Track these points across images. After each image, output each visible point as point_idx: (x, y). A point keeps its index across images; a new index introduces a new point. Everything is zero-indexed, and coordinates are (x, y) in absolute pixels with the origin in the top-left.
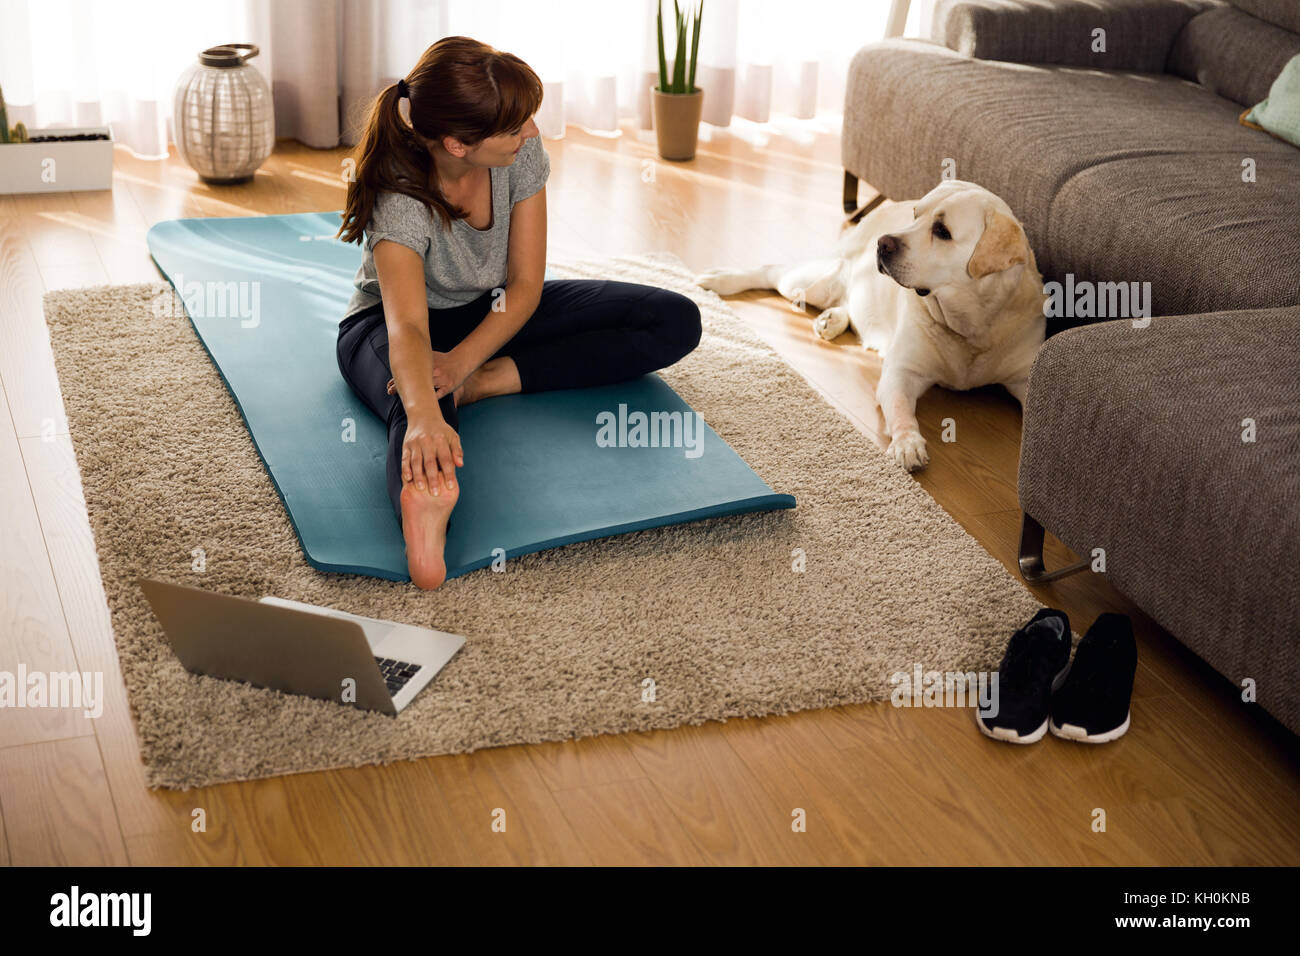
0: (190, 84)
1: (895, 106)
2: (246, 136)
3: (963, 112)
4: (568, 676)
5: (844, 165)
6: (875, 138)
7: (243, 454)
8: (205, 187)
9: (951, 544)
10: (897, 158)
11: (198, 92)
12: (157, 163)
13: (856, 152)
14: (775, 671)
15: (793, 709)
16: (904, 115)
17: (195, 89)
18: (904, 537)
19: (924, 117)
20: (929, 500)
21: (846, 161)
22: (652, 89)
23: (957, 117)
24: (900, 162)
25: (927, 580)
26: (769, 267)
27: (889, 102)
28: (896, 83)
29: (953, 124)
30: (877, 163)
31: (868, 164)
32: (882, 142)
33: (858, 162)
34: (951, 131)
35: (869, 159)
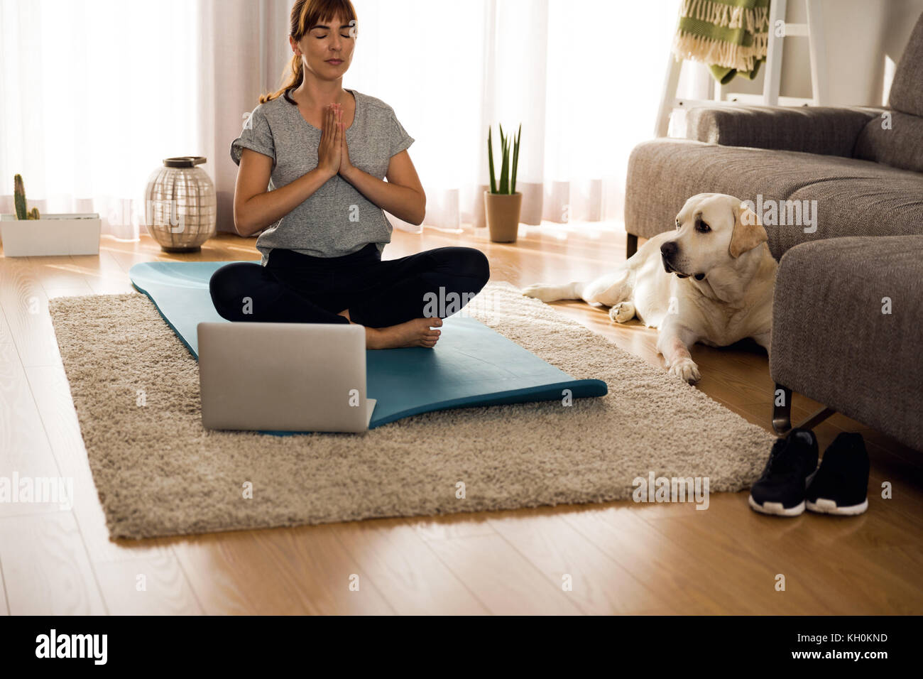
0: (156, 180)
1: (662, 176)
2: (196, 216)
3: (713, 168)
4: (434, 478)
5: (627, 230)
6: (649, 202)
7: (191, 372)
8: (166, 254)
9: (721, 417)
10: (666, 212)
11: (162, 185)
12: (132, 244)
13: (635, 217)
14: (593, 477)
15: (607, 498)
16: (670, 180)
17: (160, 182)
18: (684, 413)
19: (684, 177)
20: (702, 394)
21: (628, 226)
22: (485, 193)
23: (708, 172)
24: (668, 214)
25: (705, 434)
26: (574, 284)
27: (659, 173)
28: (664, 161)
29: (706, 177)
30: (651, 220)
31: (645, 223)
32: (655, 204)
33: (637, 224)
34: (704, 181)
35: (645, 219)
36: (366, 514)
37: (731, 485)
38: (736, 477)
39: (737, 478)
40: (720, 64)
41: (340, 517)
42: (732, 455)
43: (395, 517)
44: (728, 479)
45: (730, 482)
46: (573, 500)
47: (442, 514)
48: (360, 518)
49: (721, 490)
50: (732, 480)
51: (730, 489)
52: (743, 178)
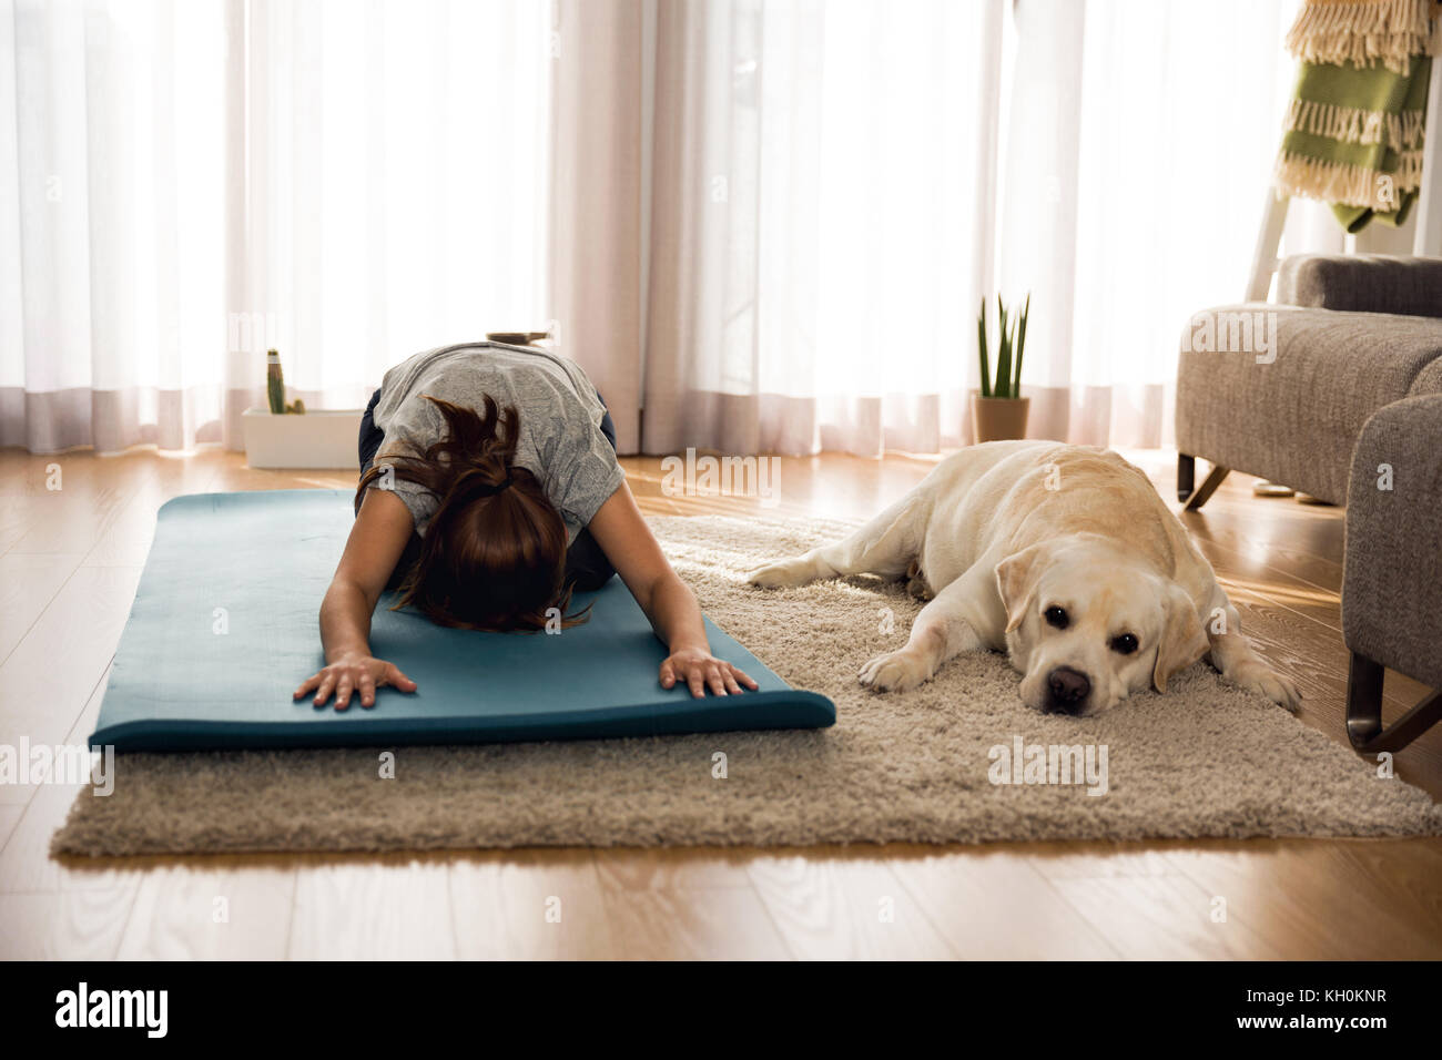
5: (1177, 448)
21: (1181, 441)
29: (1291, 350)
30: (1210, 427)
31: (1202, 433)
32: (1216, 401)
33: (1192, 435)
34: (1289, 357)
35: (1202, 427)
36: (524, 837)
37: (1234, 824)
38: (1246, 812)
39: (1247, 814)
40: (1346, 201)
41: (473, 840)
42: (1251, 775)
43: (577, 847)
44: (1228, 814)
45: (1232, 819)
46: (920, 835)
47: (666, 846)
48: (508, 844)
49: (1213, 832)
50: (1237, 816)
51: (1232, 832)
52: (1349, 346)
